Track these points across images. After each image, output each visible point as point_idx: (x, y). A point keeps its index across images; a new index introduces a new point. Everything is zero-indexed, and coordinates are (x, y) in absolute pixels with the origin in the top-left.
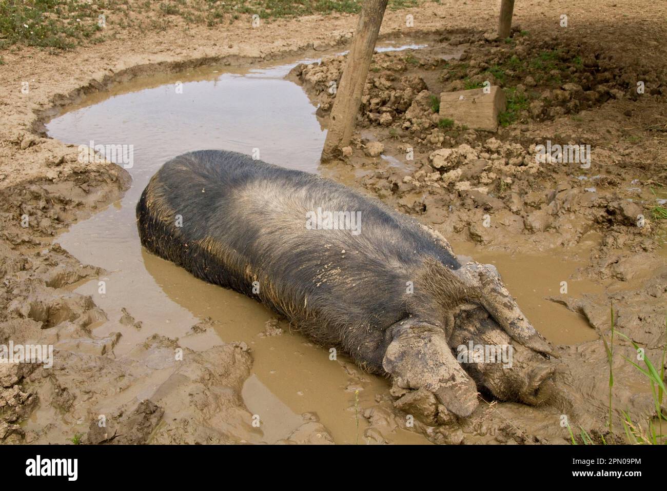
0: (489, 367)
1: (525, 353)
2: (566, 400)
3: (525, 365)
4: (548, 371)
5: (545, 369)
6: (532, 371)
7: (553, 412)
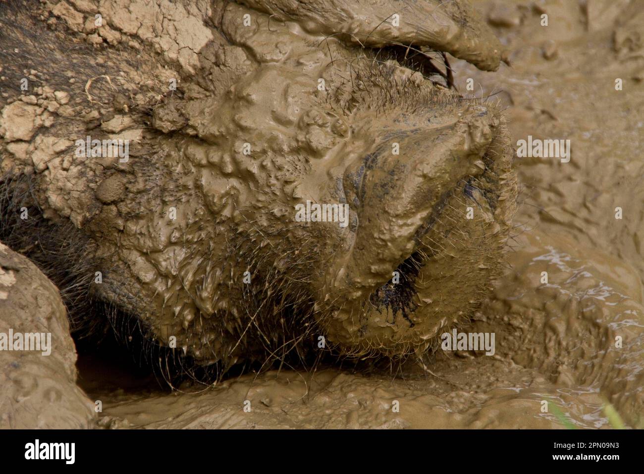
0: (113, 187)
1: (310, 66)
2: (565, 307)
3: (319, 138)
4: (457, 142)
5: (440, 133)
6: (369, 162)
7: (504, 386)
